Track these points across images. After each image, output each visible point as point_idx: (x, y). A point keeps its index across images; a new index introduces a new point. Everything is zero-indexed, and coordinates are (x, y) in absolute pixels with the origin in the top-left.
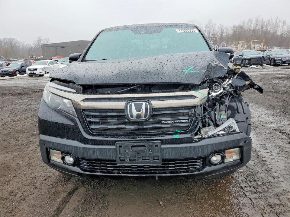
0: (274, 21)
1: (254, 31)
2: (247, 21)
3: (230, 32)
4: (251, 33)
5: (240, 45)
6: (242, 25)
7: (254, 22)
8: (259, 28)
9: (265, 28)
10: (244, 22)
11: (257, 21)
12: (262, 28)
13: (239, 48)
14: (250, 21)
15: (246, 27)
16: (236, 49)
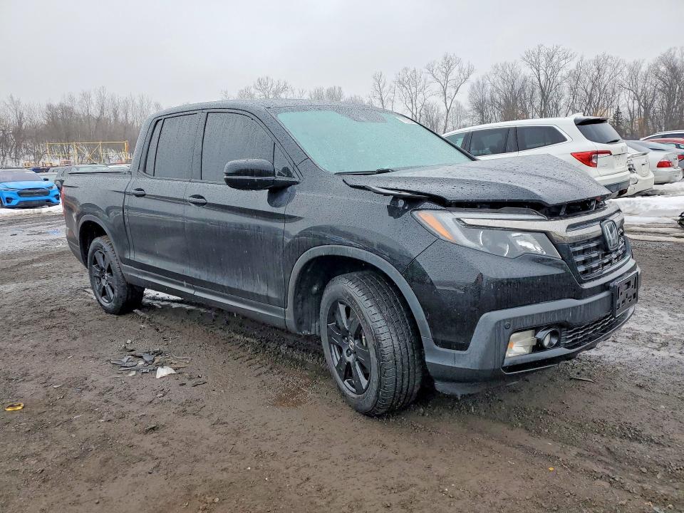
0: (137, 102)
1: (98, 120)
2: (78, 98)
3: (41, 119)
4: (93, 124)
5: (73, 152)
6: (68, 104)
7: (94, 99)
8: (108, 114)
9: (121, 117)
10: (72, 99)
11: (102, 99)
12: (116, 115)
13: (71, 158)
14: (86, 96)
15: (78, 109)
16: (65, 160)
